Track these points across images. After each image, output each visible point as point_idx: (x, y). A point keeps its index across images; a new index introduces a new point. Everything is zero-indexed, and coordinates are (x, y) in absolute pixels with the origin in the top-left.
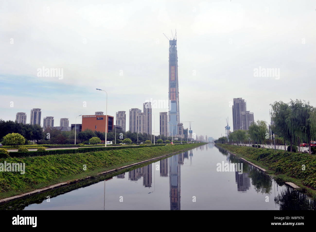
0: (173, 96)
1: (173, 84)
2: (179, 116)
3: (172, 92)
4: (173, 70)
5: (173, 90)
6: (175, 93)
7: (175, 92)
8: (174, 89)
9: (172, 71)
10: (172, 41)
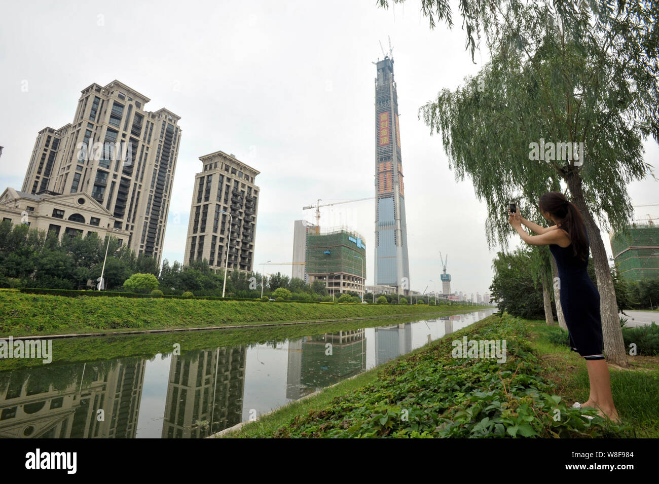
0: (386, 181)
1: (385, 152)
2: (401, 231)
3: (384, 172)
4: (385, 121)
5: (385, 167)
6: (389, 174)
7: (389, 171)
8: (388, 164)
9: (383, 123)
10: (383, 61)
